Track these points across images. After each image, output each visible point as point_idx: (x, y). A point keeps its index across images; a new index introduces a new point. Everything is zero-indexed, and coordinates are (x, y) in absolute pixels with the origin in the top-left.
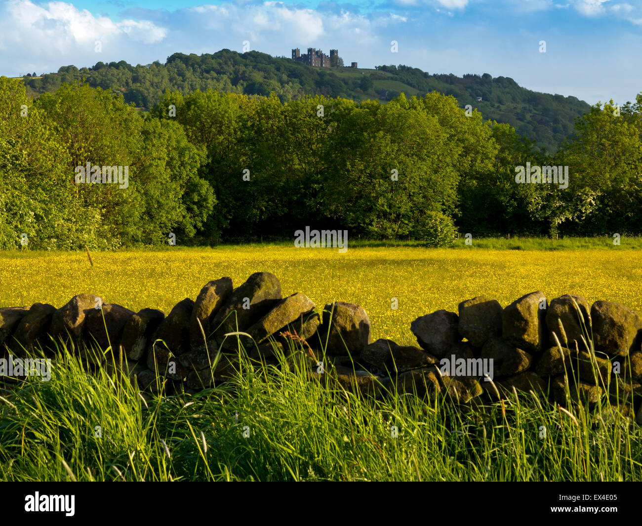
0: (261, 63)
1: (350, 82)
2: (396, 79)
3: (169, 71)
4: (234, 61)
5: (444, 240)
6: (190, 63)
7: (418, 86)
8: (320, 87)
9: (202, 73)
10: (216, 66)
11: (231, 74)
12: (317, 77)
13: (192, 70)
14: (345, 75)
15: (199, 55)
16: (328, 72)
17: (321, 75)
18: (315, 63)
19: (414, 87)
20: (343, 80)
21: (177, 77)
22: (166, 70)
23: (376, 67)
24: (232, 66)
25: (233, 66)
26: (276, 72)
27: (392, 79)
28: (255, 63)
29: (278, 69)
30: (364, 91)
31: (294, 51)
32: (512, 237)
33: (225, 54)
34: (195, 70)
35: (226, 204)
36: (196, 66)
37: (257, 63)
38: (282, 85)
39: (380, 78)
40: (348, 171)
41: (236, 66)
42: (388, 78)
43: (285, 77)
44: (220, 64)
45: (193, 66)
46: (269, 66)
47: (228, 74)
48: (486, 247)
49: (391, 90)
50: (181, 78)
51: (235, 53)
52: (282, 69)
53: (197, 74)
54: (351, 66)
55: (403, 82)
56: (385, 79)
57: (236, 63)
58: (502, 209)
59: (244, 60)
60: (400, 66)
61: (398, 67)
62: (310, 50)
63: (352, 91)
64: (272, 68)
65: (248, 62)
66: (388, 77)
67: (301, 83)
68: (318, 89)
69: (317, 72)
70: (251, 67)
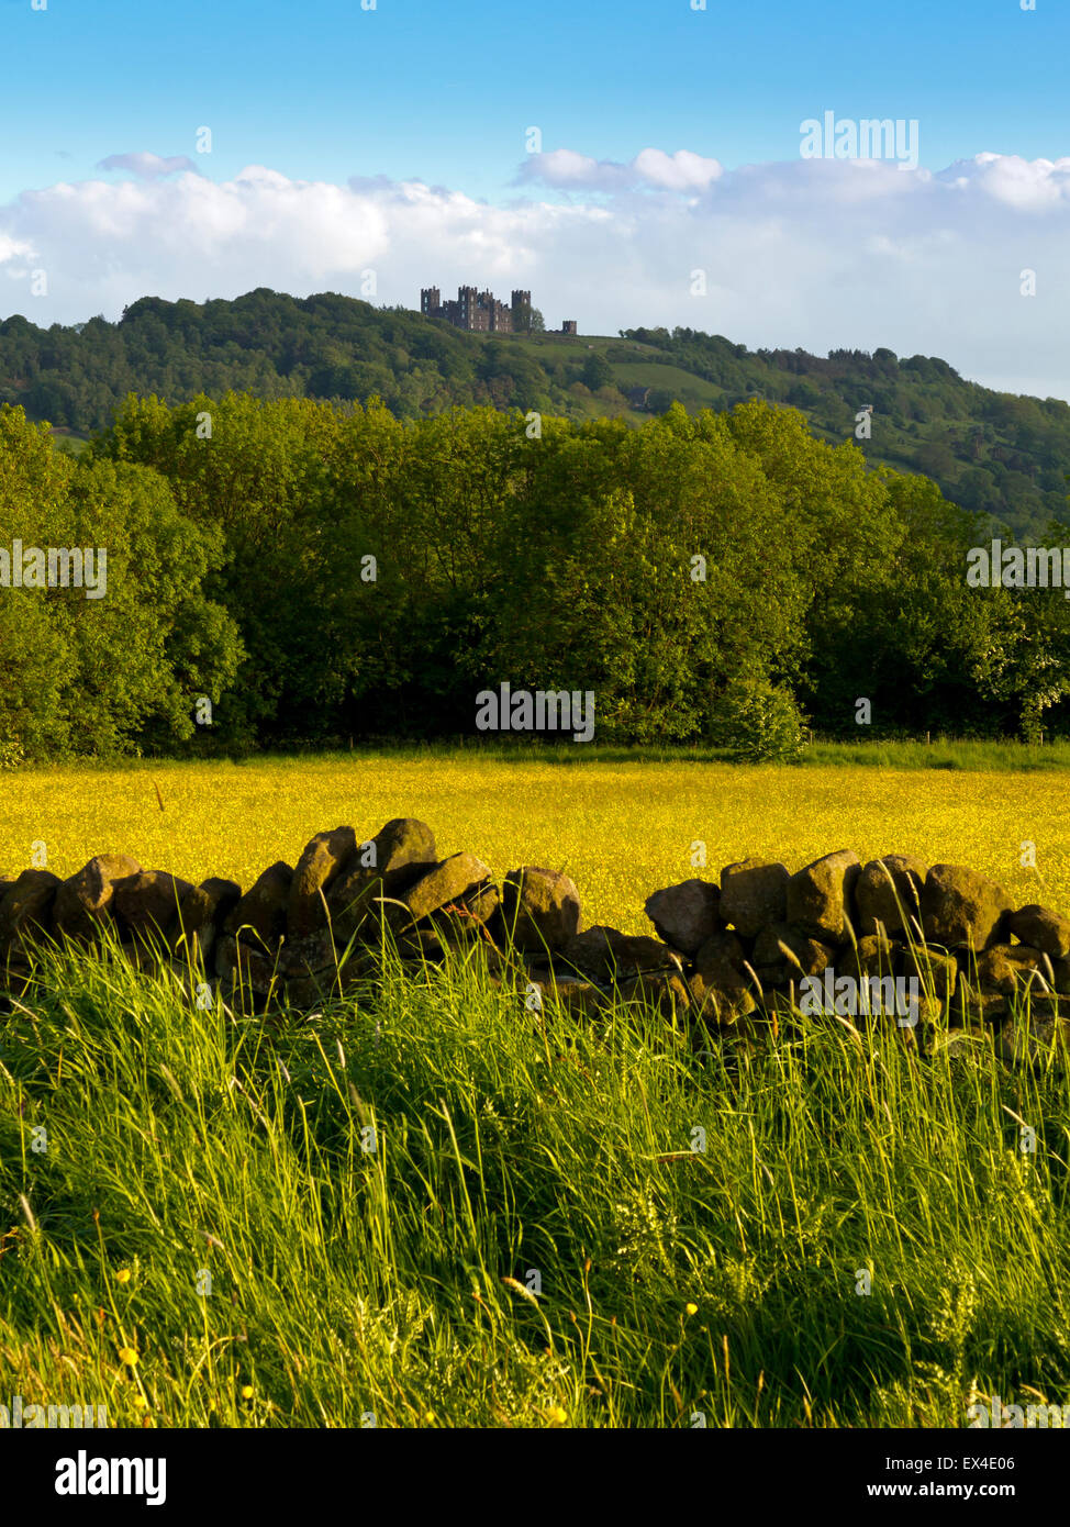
0: (346, 321)
1: (559, 367)
2: (668, 362)
3: (127, 340)
4: (283, 318)
5: (775, 747)
6: (179, 322)
7: (723, 378)
8: (487, 381)
9: (205, 346)
10: (239, 328)
11: (275, 347)
12: (481, 356)
13: (183, 339)
14: (549, 351)
15: (200, 301)
16: (507, 343)
17: (490, 351)
18: (476, 322)
19: (711, 380)
20: (543, 363)
21: (148, 355)
22: (121, 339)
23: (621, 332)
24: (277, 330)
25: (282, 330)
26: (383, 343)
27: (659, 360)
28: (333, 322)
29: (388, 337)
30: (592, 390)
31: (425, 294)
32: (934, 737)
33: (261, 299)
34: (189, 339)
35: (267, 663)
36: (192, 327)
37: (338, 321)
38: (396, 373)
39: (632, 359)
40: (550, 585)
41: (288, 330)
42: (651, 359)
43: (403, 357)
44: (250, 324)
45: (184, 326)
46: (366, 329)
47: (270, 348)
48: (874, 762)
49: (659, 387)
50: (156, 357)
51: (285, 297)
52: (397, 335)
53: (197, 347)
54: (561, 328)
55: (687, 368)
56: (642, 360)
57: (287, 321)
58: (909, 673)
59: (308, 315)
60: (679, 331)
61: (674, 333)
62: (464, 292)
63: (564, 388)
64: (374, 336)
65: (316, 319)
66: (651, 357)
67: (443, 370)
68: (484, 384)
69: (482, 345)
70: (324, 331)
